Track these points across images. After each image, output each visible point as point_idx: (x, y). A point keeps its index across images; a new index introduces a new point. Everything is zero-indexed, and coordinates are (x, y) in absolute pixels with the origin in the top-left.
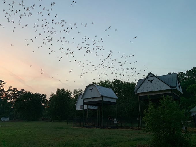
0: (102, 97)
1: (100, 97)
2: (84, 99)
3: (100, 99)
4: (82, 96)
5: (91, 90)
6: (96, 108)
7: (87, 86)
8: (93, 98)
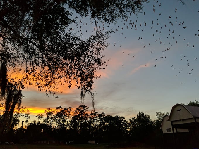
0: (195, 118)
1: (192, 118)
2: (172, 122)
3: (193, 121)
4: (169, 118)
5: (179, 111)
6: (187, 131)
7: (173, 107)
8: (183, 120)
